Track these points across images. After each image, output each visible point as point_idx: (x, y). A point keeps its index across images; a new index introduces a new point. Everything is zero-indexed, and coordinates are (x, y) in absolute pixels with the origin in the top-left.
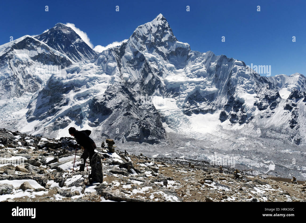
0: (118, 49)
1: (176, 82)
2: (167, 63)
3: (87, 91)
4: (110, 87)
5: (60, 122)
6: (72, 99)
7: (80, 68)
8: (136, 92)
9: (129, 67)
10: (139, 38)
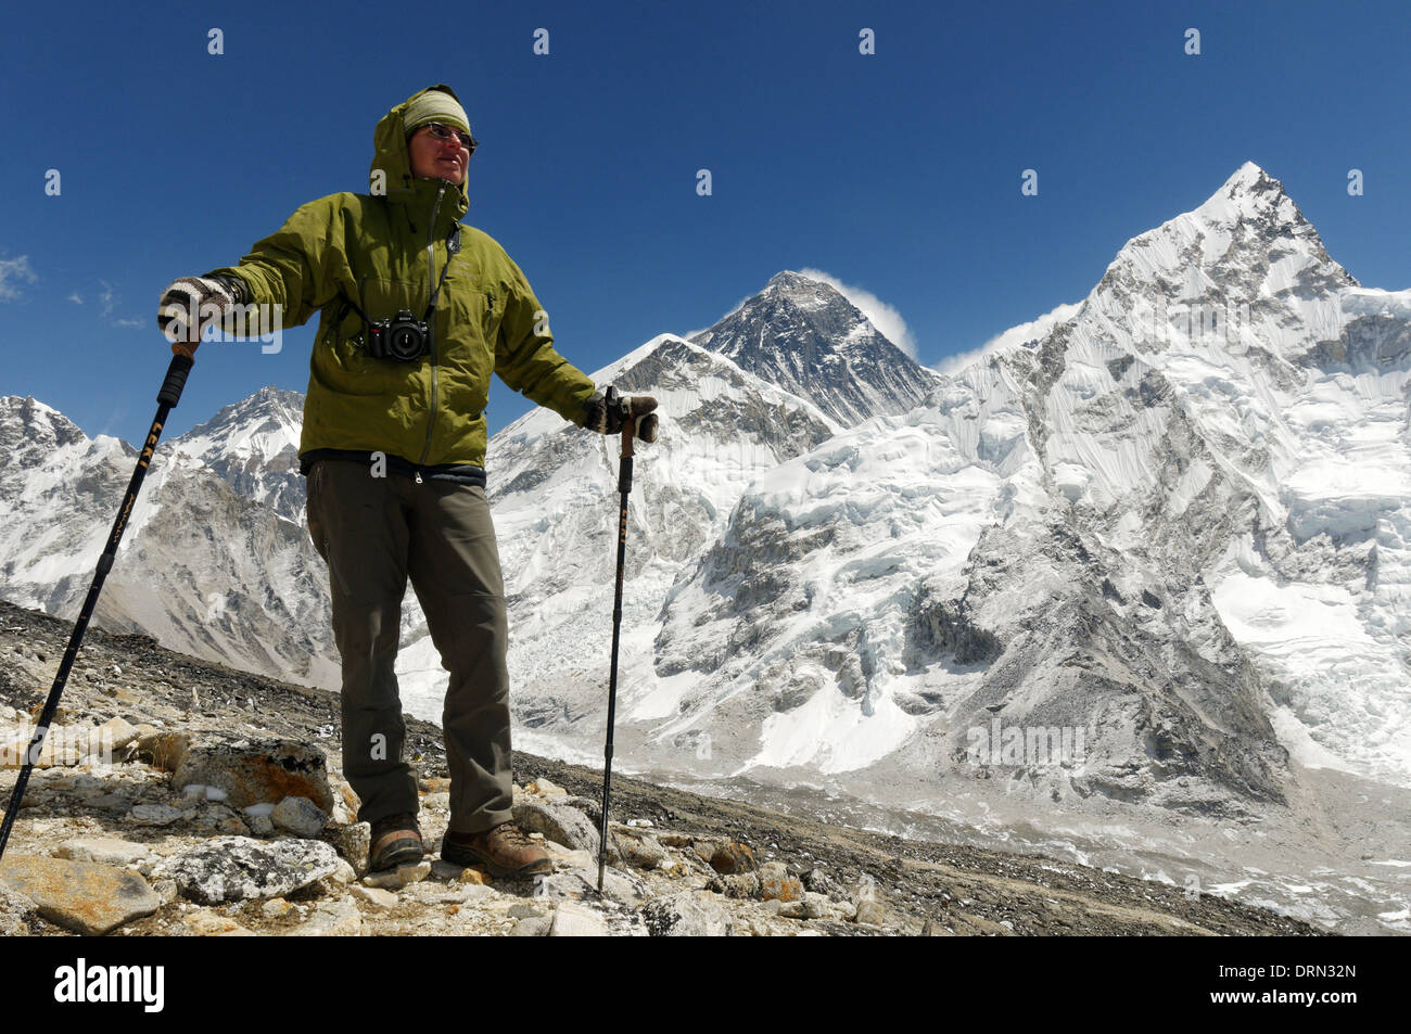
0: (1030, 353)
1: (1349, 500)
2: (1291, 402)
3: (892, 549)
4: (991, 531)
5: (777, 686)
6: (824, 587)
7: (862, 452)
8: (1127, 555)
9: (1086, 436)
10: (1133, 296)
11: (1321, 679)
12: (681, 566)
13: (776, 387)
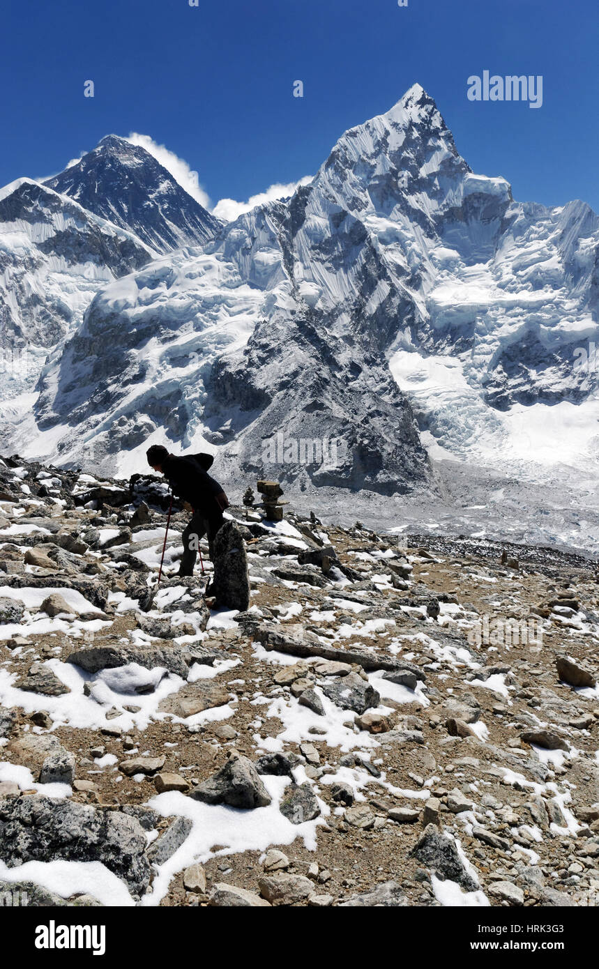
0: (284, 207)
1: (463, 307)
2: (434, 245)
3: (198, 339)
4: (262, 326)
5: (125, 430)
6: (154, 364)
7: (175, 271)
8: (341, 340)
9: (318, 264)
10: (347, 171)
11: (444, 410)
12: (50, 351)
13: (109, 223)
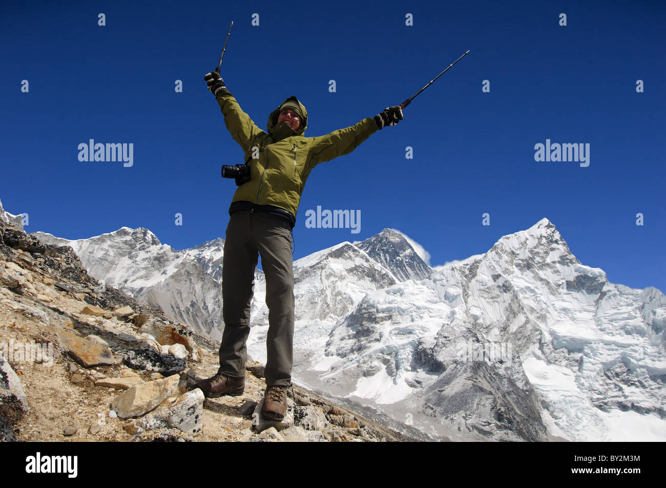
0: (466, 268)
1: (574, 338)
2: (555, 299)
3: (411, 326)
4: (446, 326)
5: (365, 367)
6: (386, 335)
7: (405, 290)
9: (482, 299)
10: (502, 255)
11: (560, 402)
12: (339, 318)
13: (379, 265)
